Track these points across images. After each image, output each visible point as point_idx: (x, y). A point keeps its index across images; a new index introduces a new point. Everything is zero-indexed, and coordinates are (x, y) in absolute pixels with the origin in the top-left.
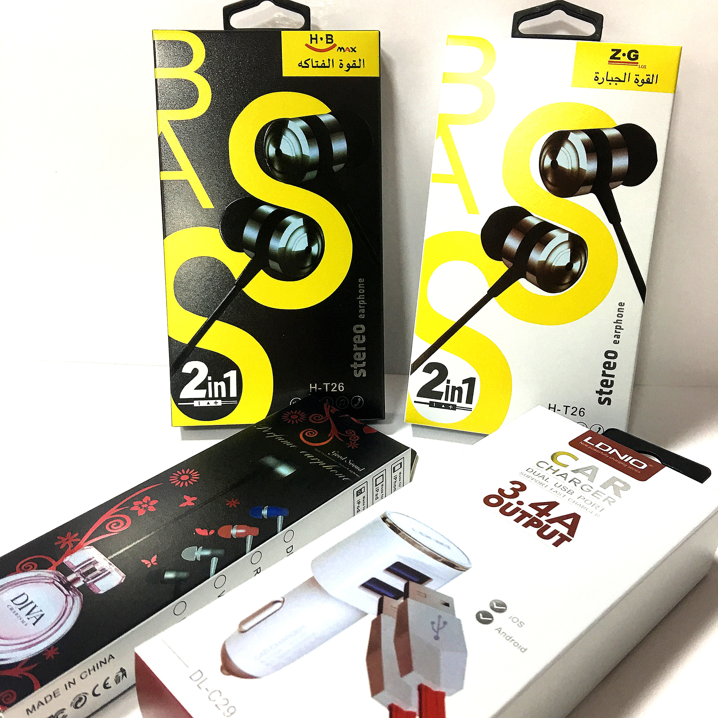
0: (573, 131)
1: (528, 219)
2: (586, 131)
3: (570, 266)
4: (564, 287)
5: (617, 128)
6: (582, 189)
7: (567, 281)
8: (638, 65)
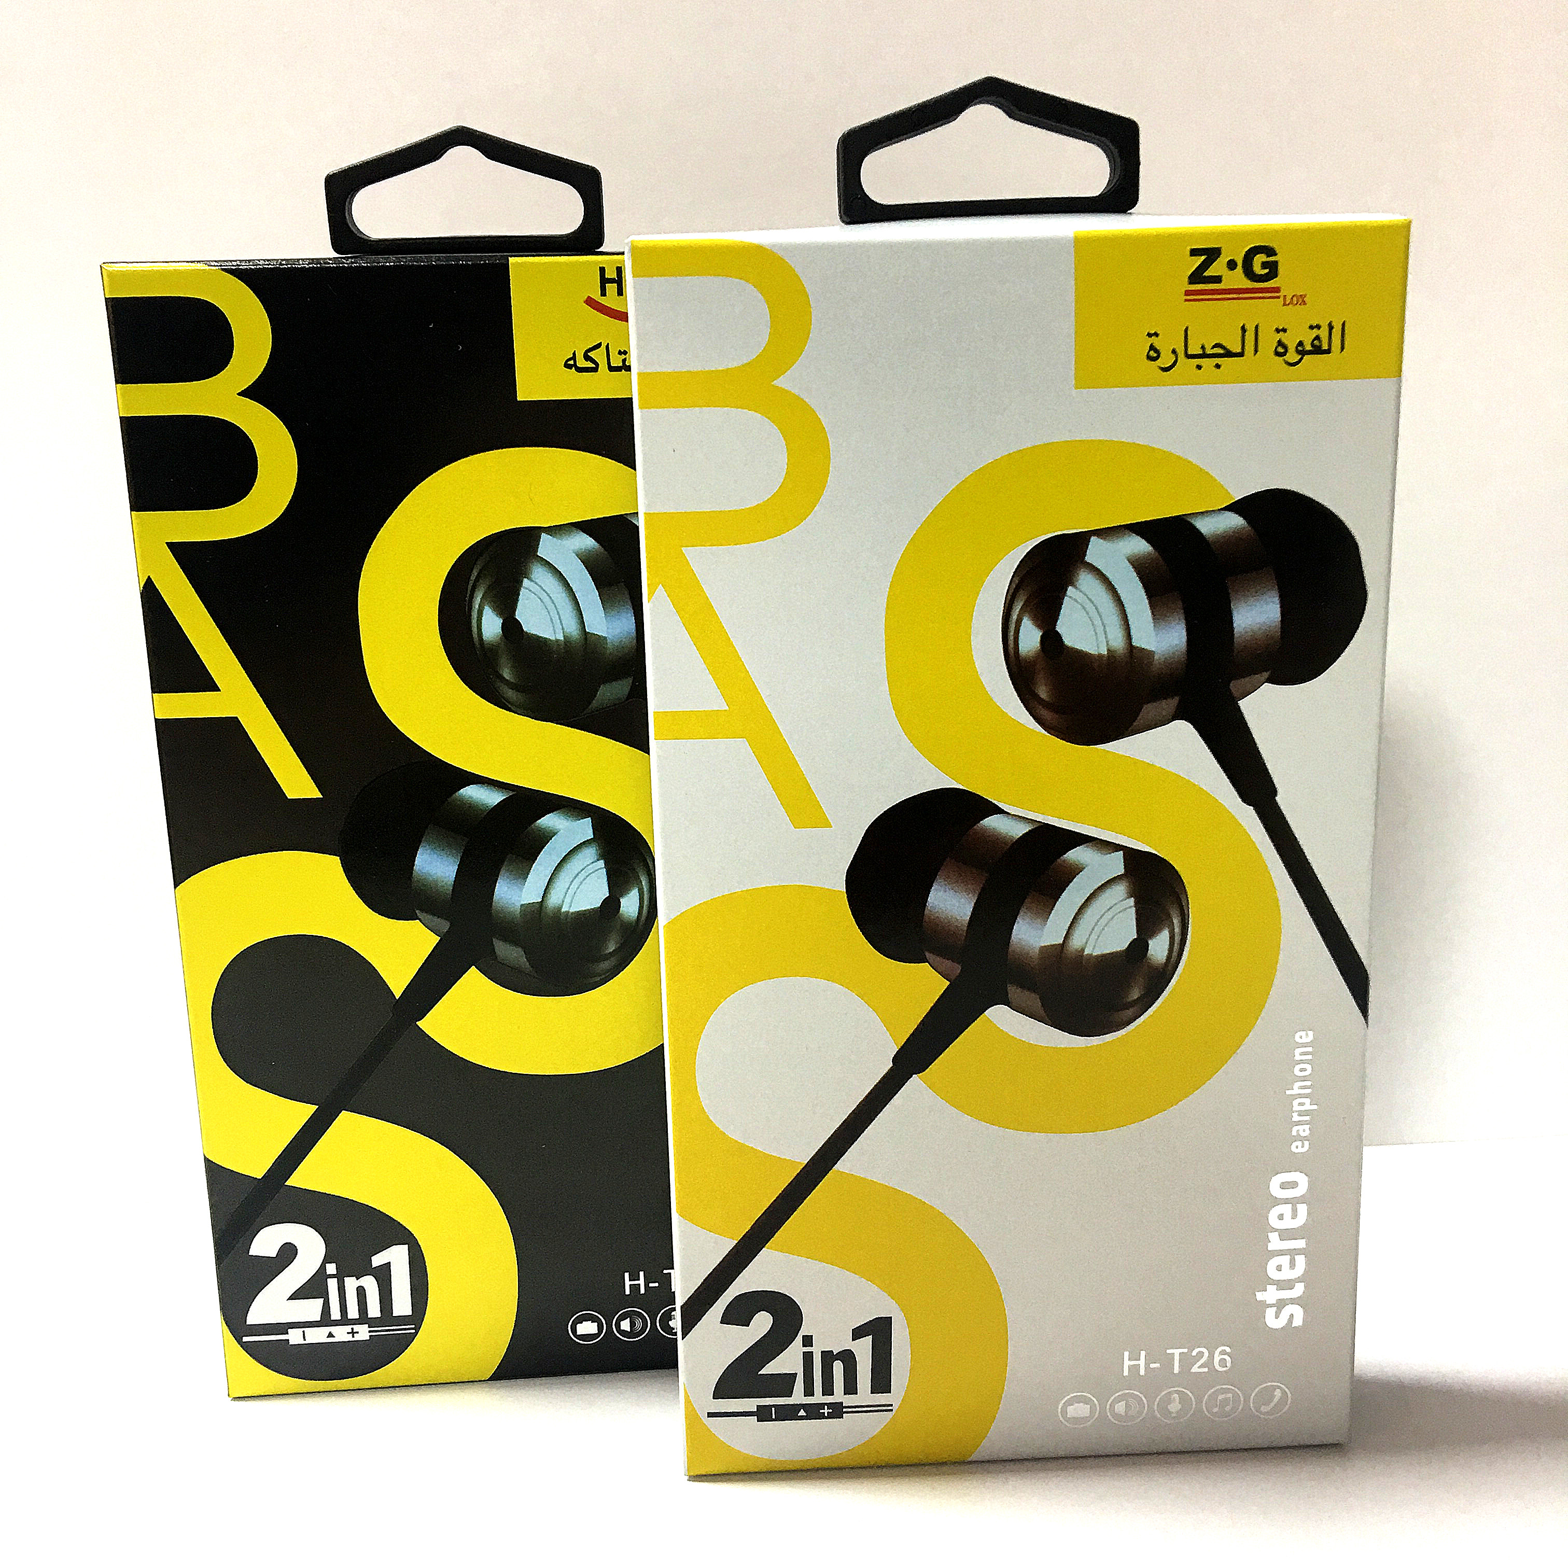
0: (1099, 533)
1: (992, 822)
2: (1140, 529)
3: (1139, 947)
4: (1130, 1012)
5: (1235, 507)
6: (1149, 710)
7: (1135, 994)
8: (1278, 297)
